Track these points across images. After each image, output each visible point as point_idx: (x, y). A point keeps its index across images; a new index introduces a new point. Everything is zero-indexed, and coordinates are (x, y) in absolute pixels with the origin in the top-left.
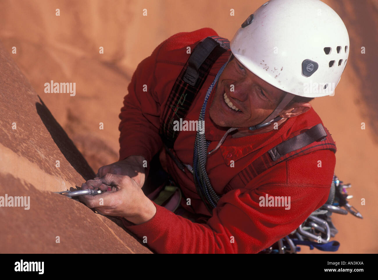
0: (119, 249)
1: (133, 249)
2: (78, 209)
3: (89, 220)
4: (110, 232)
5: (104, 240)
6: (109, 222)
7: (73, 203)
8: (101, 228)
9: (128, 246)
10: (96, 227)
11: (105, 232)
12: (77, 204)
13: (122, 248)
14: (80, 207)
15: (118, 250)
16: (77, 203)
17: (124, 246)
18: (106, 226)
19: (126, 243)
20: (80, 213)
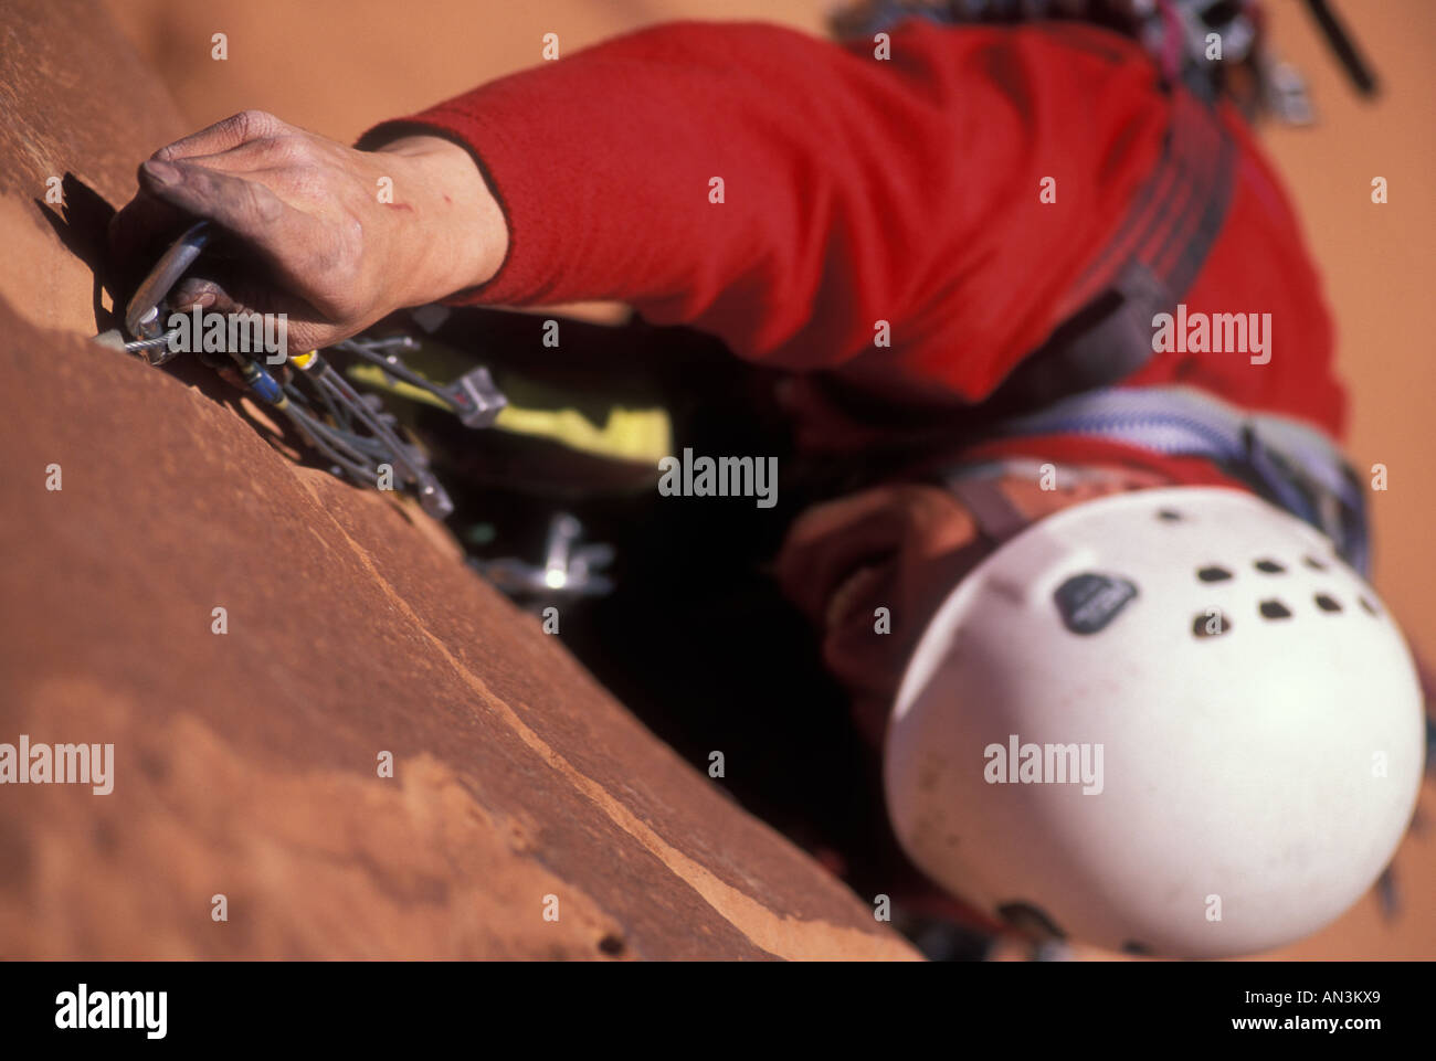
0: (393, 637)
1: (457, 648)
2: (211, 434)
3: (258, 488)
4: (354, 558)
5: (323, 588)
6: (350, 512)
7: (190, 402)
8: (312, 530)
9: (435, 629)
10: (291, 524)
11: (331, 554)
12: (208, 411)
13: (404, 633)
14: (218, 426)
15: (385, 638)
16: (205, 407)
17: (414, 626)
18: (334, 527)
19: (426, 616)
20: (220, 453)
